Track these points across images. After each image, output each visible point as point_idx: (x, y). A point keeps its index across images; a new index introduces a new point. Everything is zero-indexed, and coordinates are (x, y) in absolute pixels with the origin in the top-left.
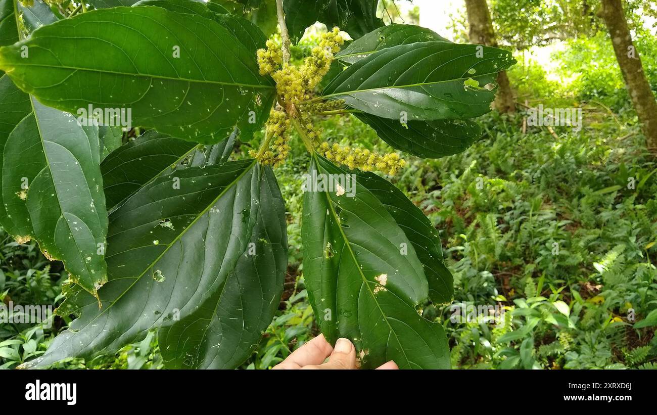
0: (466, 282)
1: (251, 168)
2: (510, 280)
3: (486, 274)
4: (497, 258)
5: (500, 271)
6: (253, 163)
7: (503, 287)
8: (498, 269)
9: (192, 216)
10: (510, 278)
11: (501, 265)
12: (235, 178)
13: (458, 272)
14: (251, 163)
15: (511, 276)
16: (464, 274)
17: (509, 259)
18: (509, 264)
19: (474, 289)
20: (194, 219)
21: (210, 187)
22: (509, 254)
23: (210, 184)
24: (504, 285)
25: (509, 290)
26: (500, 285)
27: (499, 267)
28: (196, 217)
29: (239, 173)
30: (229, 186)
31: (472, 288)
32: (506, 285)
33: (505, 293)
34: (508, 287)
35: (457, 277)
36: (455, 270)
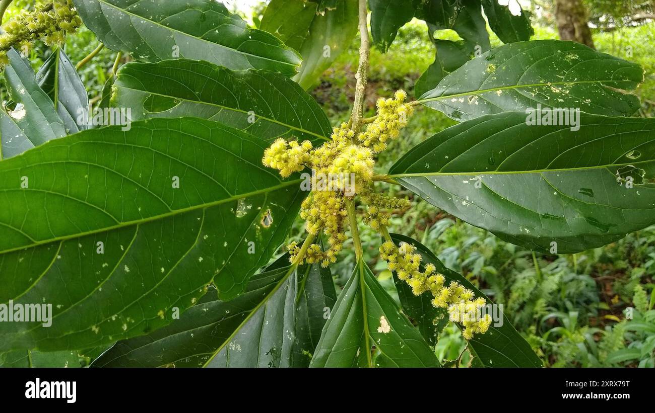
0: (563, 287)
1: (286, 279)
2: (613, 286)
3: (585, 278)
4: (597, 259)
5: (600, 275)
6: (290, 272)
7: (603, 292)
8: (597, 272)
9: (204, 356)
10: (612, 283)
11: (601, 268)
12: (264, 297)
13: (553, 275)
14: (287, 272)
15: (614, 280)
16: (561, 277)
17: (611, 261)
18: (611, 267)
19: (571, 294)
20: (208, 359)
21: (228, 315)
22: (610, 255)
23: (227, 312)
24: (605, 290)
25: (612, 297)
26: (601, 290)
27: (599, 270)
28: (210, 356)
29: (268, 291)
30: (256, 309)
31: (569, 294)
32: (608, 290)
33: (606, 300)
34: (610, 293)
35: (553, 281)
36: (550, 273)
